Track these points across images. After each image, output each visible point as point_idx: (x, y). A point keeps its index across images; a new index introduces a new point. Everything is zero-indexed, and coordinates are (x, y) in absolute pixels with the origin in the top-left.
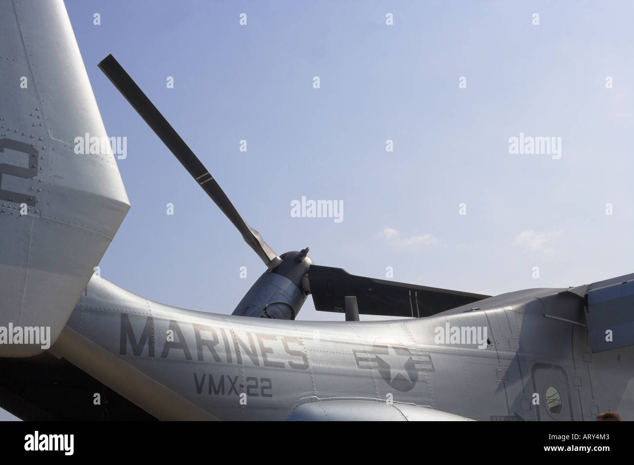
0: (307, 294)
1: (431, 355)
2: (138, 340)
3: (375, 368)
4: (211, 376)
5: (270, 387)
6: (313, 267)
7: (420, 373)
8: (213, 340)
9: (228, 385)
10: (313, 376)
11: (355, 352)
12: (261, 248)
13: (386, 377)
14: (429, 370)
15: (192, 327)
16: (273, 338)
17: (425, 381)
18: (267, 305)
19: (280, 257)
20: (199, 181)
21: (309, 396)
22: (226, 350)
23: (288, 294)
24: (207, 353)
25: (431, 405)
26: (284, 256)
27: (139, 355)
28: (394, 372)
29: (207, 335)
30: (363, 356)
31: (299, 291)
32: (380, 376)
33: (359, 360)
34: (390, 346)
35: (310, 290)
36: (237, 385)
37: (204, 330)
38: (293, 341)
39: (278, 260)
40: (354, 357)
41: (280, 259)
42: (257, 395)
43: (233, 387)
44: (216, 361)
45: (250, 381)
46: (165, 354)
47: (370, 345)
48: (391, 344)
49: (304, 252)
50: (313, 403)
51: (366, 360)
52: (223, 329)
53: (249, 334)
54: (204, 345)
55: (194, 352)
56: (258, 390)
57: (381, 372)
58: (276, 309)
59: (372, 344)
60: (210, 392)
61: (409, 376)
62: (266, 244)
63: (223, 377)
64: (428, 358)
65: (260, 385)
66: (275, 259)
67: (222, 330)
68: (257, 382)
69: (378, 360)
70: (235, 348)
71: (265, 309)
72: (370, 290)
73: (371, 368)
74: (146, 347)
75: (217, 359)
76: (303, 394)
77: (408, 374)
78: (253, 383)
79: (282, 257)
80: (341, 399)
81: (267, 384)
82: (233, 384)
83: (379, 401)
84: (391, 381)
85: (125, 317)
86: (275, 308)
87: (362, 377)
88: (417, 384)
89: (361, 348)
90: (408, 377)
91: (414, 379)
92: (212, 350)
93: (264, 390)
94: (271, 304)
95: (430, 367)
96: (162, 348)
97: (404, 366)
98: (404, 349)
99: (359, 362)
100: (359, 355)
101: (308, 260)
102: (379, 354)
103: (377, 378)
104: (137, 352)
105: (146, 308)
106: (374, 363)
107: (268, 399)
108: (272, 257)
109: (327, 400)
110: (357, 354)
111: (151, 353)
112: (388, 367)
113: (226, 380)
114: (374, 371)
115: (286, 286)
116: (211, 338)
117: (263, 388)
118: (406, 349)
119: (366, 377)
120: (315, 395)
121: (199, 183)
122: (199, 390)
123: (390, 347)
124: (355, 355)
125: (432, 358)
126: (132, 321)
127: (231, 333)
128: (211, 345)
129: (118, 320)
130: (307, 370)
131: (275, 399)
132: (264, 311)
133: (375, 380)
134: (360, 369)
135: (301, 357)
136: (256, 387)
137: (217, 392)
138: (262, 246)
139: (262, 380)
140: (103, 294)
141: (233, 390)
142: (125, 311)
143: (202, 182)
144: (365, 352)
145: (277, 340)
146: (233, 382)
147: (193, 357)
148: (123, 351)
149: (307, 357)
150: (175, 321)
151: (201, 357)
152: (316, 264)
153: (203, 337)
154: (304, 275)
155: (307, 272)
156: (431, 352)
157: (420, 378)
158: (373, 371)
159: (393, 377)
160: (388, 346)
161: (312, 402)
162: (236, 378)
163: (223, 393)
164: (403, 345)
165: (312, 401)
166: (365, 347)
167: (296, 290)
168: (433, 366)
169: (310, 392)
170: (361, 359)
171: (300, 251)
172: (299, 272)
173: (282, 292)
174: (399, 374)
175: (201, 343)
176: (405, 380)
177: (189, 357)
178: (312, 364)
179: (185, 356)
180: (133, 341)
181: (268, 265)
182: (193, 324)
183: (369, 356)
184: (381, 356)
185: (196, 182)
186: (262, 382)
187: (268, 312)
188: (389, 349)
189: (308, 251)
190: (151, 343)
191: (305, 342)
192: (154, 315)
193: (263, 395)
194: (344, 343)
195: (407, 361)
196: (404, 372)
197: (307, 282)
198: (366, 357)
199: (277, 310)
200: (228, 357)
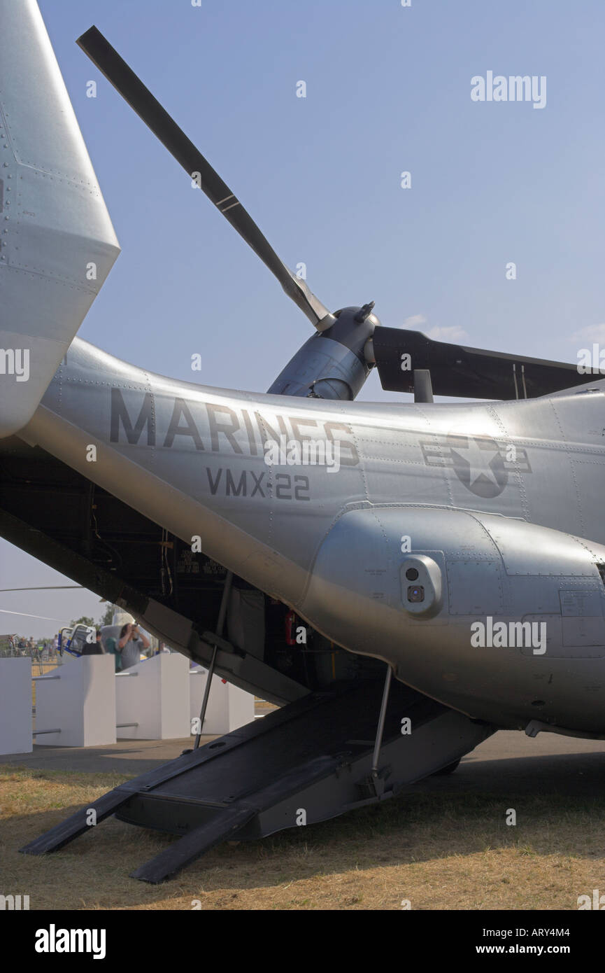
0: (371, 367)
1: (527, 450)
2: (133, 424)
3: (449, 465)
4: (228, 472)
5: (307, 488)
6: (379, 330)
7: (510, 474)
8: (232, 424)
9: (251, 483)
10: (365, 474)
11: (422, 443)
12: (308, 302)
13: (465, 478)
14: (524, 471)
15: (204, 407)
16: (312, 423)
17: (517, 486)
18: (314, 382)
19: (334, 314)
20: (221, 207)
21: (359, 500)
22: (249, 438)
23: (343, 367)
24: (223, 441)
25: (525, 517)
26: (339, 314)
27: (135, 442)
28: (475, 472)
29: (224, 418)
30: (433, 450)
31: (360, 362)
32: (456, 477)
33: (427, 454)
34: (472, 437)
35: (374, 361)
36: (263, 484)
37: (220, 411)
38: (337, 428)
39: (331, 318)
40: (421, 450)
41: (333, 317)
42: (289, 497)
43: (258, 486)
44: (236, 452)
45: (280, 479)
46: (168, 443)
47: (443, 436)
48: (473, 435)
49: (367, 309)
50: (365, 510)
51: (438, 455)
52: (246, 411)
53: (280, 418)
54: (219, 431)
55: (206, 440)
56: (291, 492)
57: (456, 471)
58: (327, 387)
59: (446, 433)
60: (228, 493)
61: (497, 479)
62: (315, 297)
63: (244, 474)
64: (522, 454)
65: (294, 484)
66: (327, 317)
67: (244, 412)
68: (289, 482)
69: (454, 454)
70: (261, 435)
71: (312, 387)
72: (459, 362)
73: (444, 466)
74: (144, 433)
75: (237, 449)
76: (351, 497)
77: (495, 474)
78: (284, 481)
79: (337, 314)
80: (403, 506)
81: (303, 483)
82: (258, 482)
83: (453, 510)
84: (471, 484)
85: (117, 394)
86: (325, 386)
87: (431, 477)
88: (506, 489)
89: (431, 439)
90: (494, 480)
91: (502, 482)
92: (230, 437)
93: (299, 491)
94: (320, 381)
95: (525, 466)
96: (166, 434)
97: (489, 464)
98: (489, 441)
99: (428, 457)
100: (428, 448)
101: (373, 319)
102: (455, 447)
103: (452, 479)
104: (133, 439)
105: (144, 382)
106: (447, 459)
107: (305, 502)
108: (321, 314)
109: (382, 506)
110: (425, 446)
111: (151, 441)
112: (468, 465)
113: (249, 477)
114: (448, 471)
115: (341, 356)
116: (230, 423)
117: (297, 488)
118: (493, 442)
119: (437, 477)
120: (367, 499)
121: (221, 210)
122: (214, 489)
123: (470, 439)
124: (423, 447)
125: (528, 454)
126: (127, 400)
127: (256, 417)
128: (230, 430)
129: (108, 397)
130: (357, 466)
131: (312, 503)
132: (311, 391)
133: (449, 482)
134: (428, 467)
135: (350, 450)
136: (288, 487)
137: (237, 493)
138: (309, 300)
139: (297, 478)
140: (88, 362)
141: (258, 490)
142: (116, 386)
143: (225, 208)
144: (436, 444)
145: (316, 426)
146: (258, 479)
147: (205, 446)
148: (114, 438)
149: (357, 449)
150: (182, 400)
151: (215, 447)
152: (384, 325)
153: (218, 421)
154: (366, 341)
155: (371, 337)
156: (527, 447)
157: (510, 480)
158: (447, 469)
159: (473, 478)
160: (469, 436)
161: (363, 508)
162: (263, 474)
163: (245, 494)
164: (489, 437)
165: (362, 506)
166: (437, 437)
167: (355, 360)
168: (529, 465)
169: (360, 496)
170: (431, 454)
171: (362, 307)
172: (360, 336)
173: (336, 364)
174: (482, 474)
175: (216, 428)
176: (489, 482)
177: (200, 446)
178: (362, 458)
179: (194, 445)
180: (127, 425)
181: (316, 325)
182: (207, 404)
183: (442, 449)
184: (457, 450)
185: (216, 208)
186: (296, 480)
187: (315, 391)
188: (469, 441)
189: (372, 307)
190: (151, 428)
191: (355, 429)
192: (153, 392)
193: (298, 497)
194: (407, 431)
195: (494, 458)
196: (489, 473)
197: (370, 350)
198: (438, 450)
199: (329, 389)
200: (251, 447)
